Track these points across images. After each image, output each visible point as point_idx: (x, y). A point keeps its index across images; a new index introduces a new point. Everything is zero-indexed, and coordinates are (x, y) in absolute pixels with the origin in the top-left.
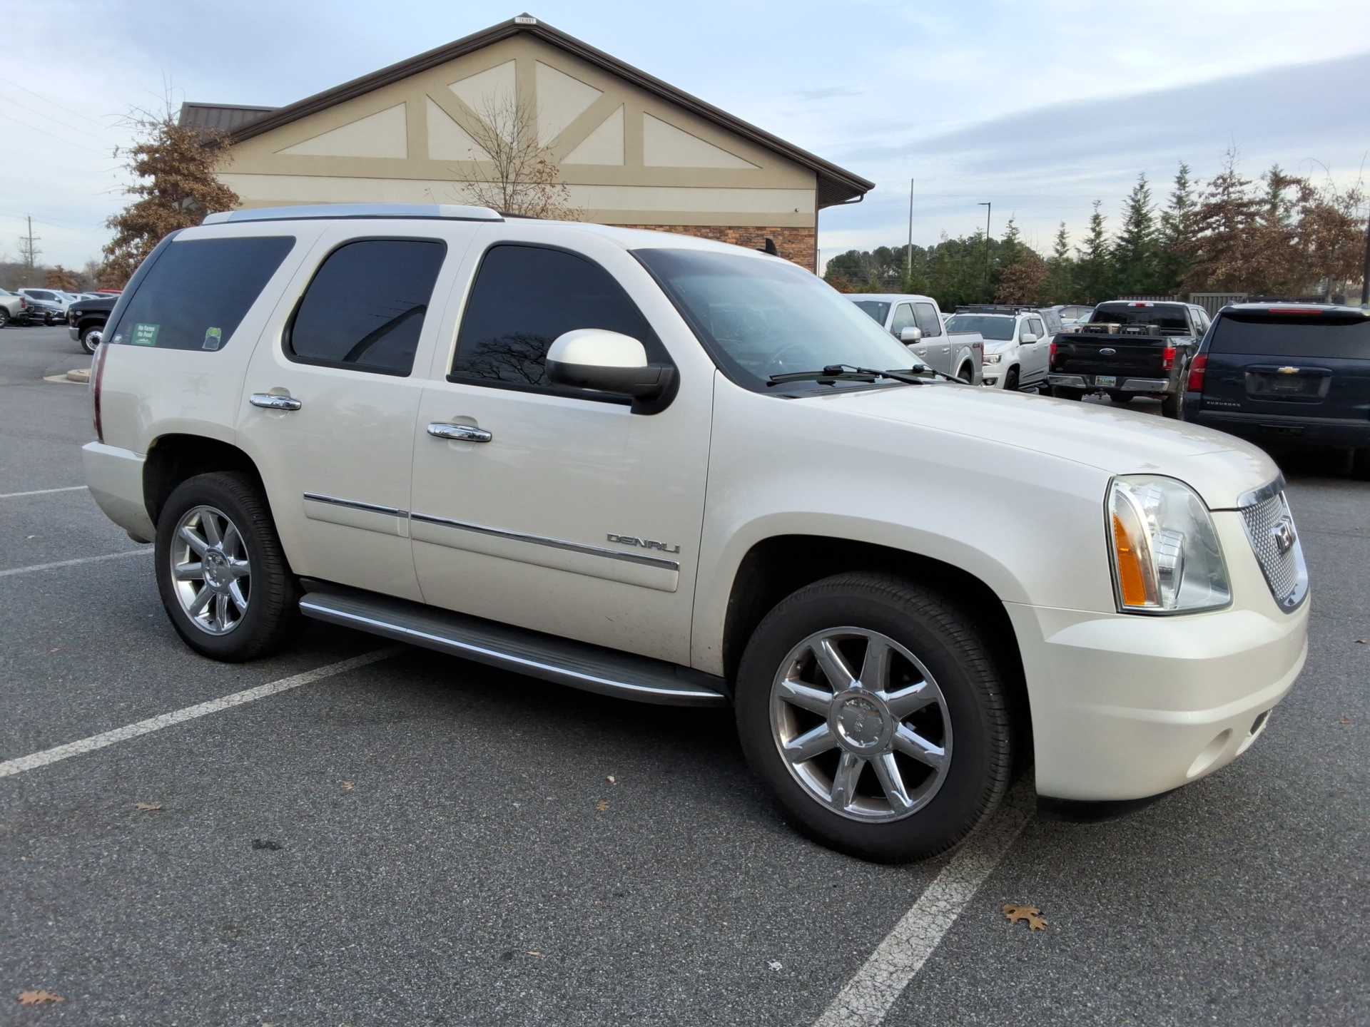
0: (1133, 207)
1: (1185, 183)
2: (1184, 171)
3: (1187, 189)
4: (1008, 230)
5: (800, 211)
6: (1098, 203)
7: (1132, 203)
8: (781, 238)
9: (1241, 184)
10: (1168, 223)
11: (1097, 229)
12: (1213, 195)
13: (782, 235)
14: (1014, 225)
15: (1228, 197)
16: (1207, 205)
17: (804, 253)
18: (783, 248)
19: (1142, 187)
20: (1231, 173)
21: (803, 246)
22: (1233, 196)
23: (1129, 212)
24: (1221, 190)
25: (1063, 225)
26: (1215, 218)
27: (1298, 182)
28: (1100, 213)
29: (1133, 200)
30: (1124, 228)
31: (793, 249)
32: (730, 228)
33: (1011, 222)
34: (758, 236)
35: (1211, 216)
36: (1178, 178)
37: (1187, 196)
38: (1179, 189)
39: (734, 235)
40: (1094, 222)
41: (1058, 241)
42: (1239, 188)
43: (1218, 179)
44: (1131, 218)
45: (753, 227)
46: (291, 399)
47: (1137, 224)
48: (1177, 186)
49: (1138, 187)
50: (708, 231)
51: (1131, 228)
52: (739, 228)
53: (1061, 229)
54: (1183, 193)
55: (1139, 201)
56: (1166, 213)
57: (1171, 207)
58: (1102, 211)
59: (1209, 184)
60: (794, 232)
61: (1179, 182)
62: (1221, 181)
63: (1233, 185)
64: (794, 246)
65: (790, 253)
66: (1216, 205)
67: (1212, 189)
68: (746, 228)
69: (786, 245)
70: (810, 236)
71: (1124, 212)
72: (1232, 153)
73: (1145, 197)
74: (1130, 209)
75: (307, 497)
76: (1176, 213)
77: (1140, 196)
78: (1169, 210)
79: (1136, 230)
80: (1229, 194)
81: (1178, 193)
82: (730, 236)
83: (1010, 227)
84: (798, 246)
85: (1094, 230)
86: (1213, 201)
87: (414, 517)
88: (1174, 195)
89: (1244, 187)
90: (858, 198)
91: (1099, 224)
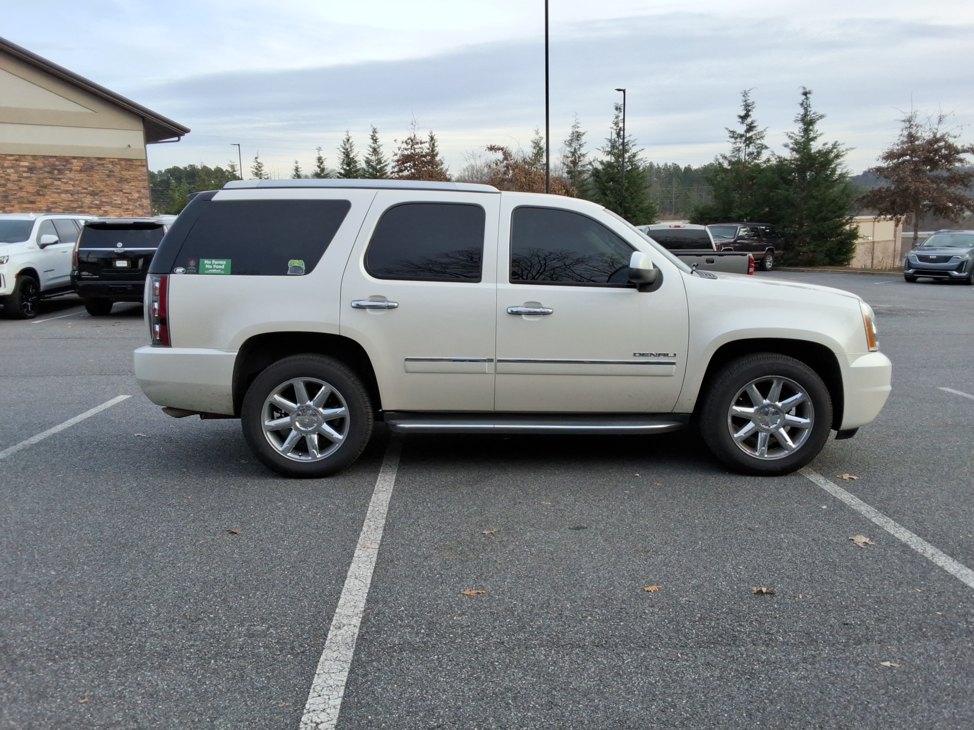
0: (344, 153)
1: (376, 139)
2: (375, 131)
3: (378, 143)
4: (255, 164)
5: (132, 146)
6: (319, 149)
7: (343, 150)
8: (119, 167)
9: (421, 143)
10: (369, 164)
11: (321, 166)
12: (406, 149)
13: (120, 164)
14: (259, 160)
15: (415, 151)
16: (403, 155)
17: (139, 178)
18: (121, 174)
19: (348, 140)
20: (415, 136)
21: (138, 173)
22: (417, 151)
23: (342, 156)
24: (409, 146)
25: (297, 162)
26: (409, 164)
27: (502, 149)
28: (322, 156)
29: (345, 149)
30: (340, 167)
31: (129, 175)
32: (74, 158)
33: (256, 158)
34: (99, 164)
35: (407, 163)
36: (372, 136)
37: (379, 148)
38: (373, 143)
39: (78, 164)
40: (319, 162)
41: (294, 173)
42: (420, 146)
43: (408, 139)
44: (344, 160)
45: (94, 158)
46: (388, 302)
47: (348, 165)
48: (372, 141)
49: (346, 140)
50: (55, 160)
51: (345, 167)
52: (82, 158)
53: (295, 165)
54: (376, 146)
55: (347, 149)
56: (367, 158)
57: (370, 154)
58: (323, 155)
59: (403, 142)
60: (129, 163)
61: (372, 139)
62: (410, 140)
63: (417, 143)
64: (130, 173)
65: (128, 179)
66: (408, 155)
67: (405, 146)
68: (88, 159)
69: (123, 173)
70: (143, 166)
71: (339, 156)
72: (414, 124)
73: (351, 147)
74: (342, 154)
75: (407, 360)
76: (373, 158)
77: (348, 146)
78: (369, 156)
79: (348, 168)
80: (414, 149)
81: (373, 145)
82: (75, 164)
83: (257, 162)
84: (134, 173)
85: (319, 167)
86: (406, 153)
87: (500, 361)
88: (371, 147)
89: (423, 145)
90: (176, 139)
91: (322, 163)
